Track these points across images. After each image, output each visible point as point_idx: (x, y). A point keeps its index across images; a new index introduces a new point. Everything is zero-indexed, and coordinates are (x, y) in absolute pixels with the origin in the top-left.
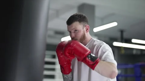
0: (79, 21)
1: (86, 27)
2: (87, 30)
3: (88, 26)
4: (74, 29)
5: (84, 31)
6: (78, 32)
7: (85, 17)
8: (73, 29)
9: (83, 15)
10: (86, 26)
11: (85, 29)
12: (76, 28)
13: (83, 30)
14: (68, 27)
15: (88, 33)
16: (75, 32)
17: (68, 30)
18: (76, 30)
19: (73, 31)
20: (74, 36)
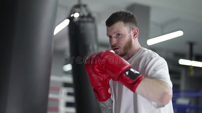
0: (124, 22)
1: (134, 31)
2: (135, 35)
3: (137, 29)
4: (116, 32)
5: (131, 36)
6: (122, 37)
7: (133, 16)
8: (114, 33)
9: (130, 13)
10: (133, 29)
11: (132, 33)
12: (119, 31)
13: (129, 35)
14: (107, 29)
15: (137, 39)
16: (117, 37)
17: (107, 35)
18: (119, 34)
19: (114, 36)
20: (116, 43)
